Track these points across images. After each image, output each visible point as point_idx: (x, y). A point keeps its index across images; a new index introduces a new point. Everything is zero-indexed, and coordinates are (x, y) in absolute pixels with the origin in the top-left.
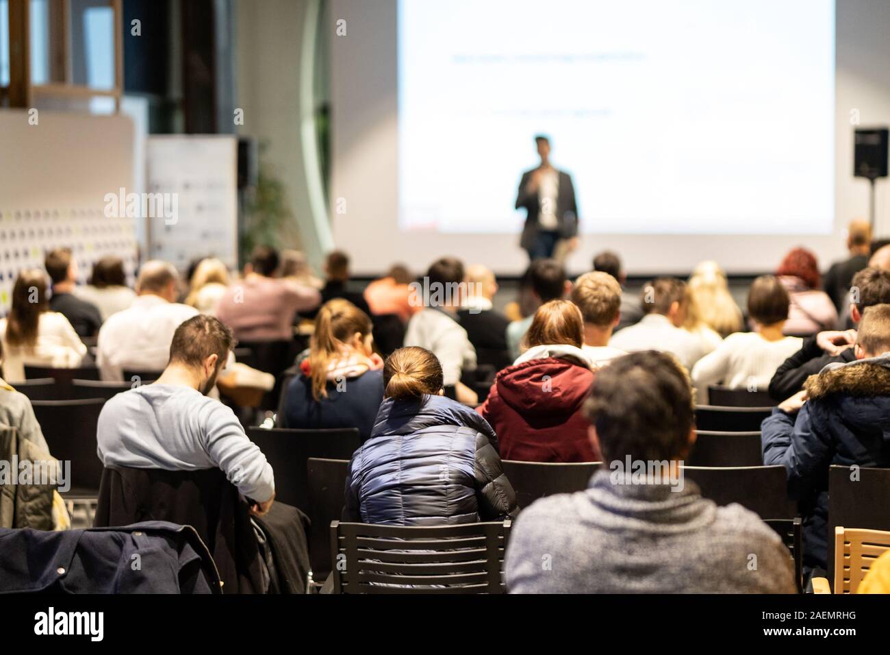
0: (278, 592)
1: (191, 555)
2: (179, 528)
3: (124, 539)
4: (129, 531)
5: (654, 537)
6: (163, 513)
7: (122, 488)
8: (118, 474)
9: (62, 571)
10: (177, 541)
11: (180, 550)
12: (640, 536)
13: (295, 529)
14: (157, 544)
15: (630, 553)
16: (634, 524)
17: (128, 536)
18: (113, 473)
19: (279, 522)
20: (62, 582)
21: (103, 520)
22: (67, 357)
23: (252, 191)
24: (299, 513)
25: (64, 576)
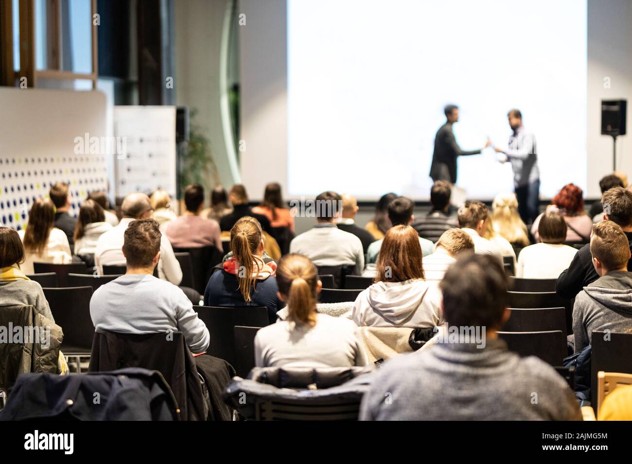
0: (213, 419)
1: (158, 391)
2: (150, 373)
3: (113, 381)
4: (116, 375)
5: (476, 378)
6: (136, 363)
7: (107, 346)
8: (105, 337)
9: (70, 402)
10: (149, 382)
11: (151, 388)
12: (466, 377)
13: (223, 374)
14: (135, 383)
15: (460, 389)
16: (462, 369)
17: (115, 378)
18: (101, 336)
19: (213, 370)
20: (71, 410)
21: (95, 368)
22: (63, 257)
23: (185, 144)
24: (226, 363)
25: (71, 406)
